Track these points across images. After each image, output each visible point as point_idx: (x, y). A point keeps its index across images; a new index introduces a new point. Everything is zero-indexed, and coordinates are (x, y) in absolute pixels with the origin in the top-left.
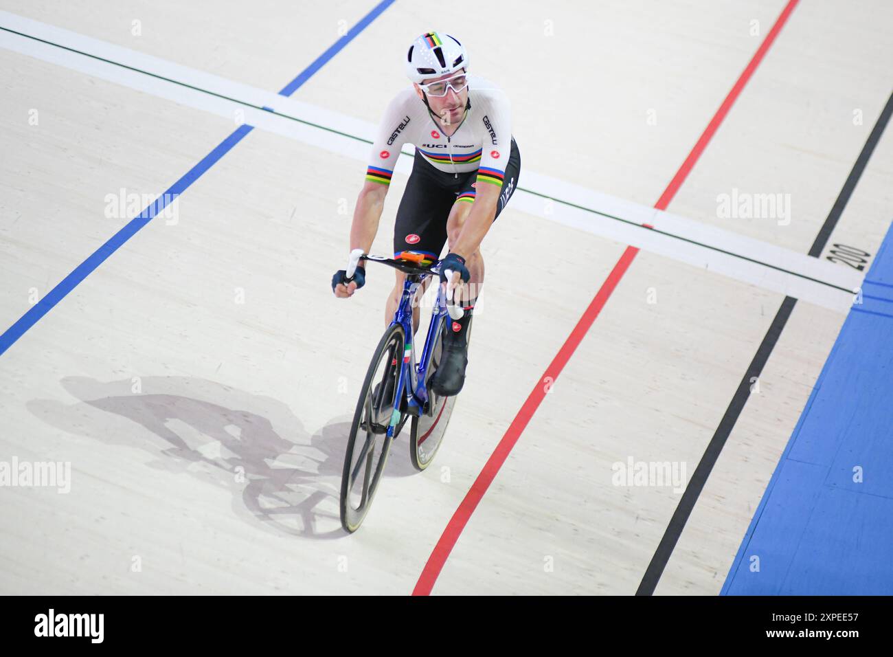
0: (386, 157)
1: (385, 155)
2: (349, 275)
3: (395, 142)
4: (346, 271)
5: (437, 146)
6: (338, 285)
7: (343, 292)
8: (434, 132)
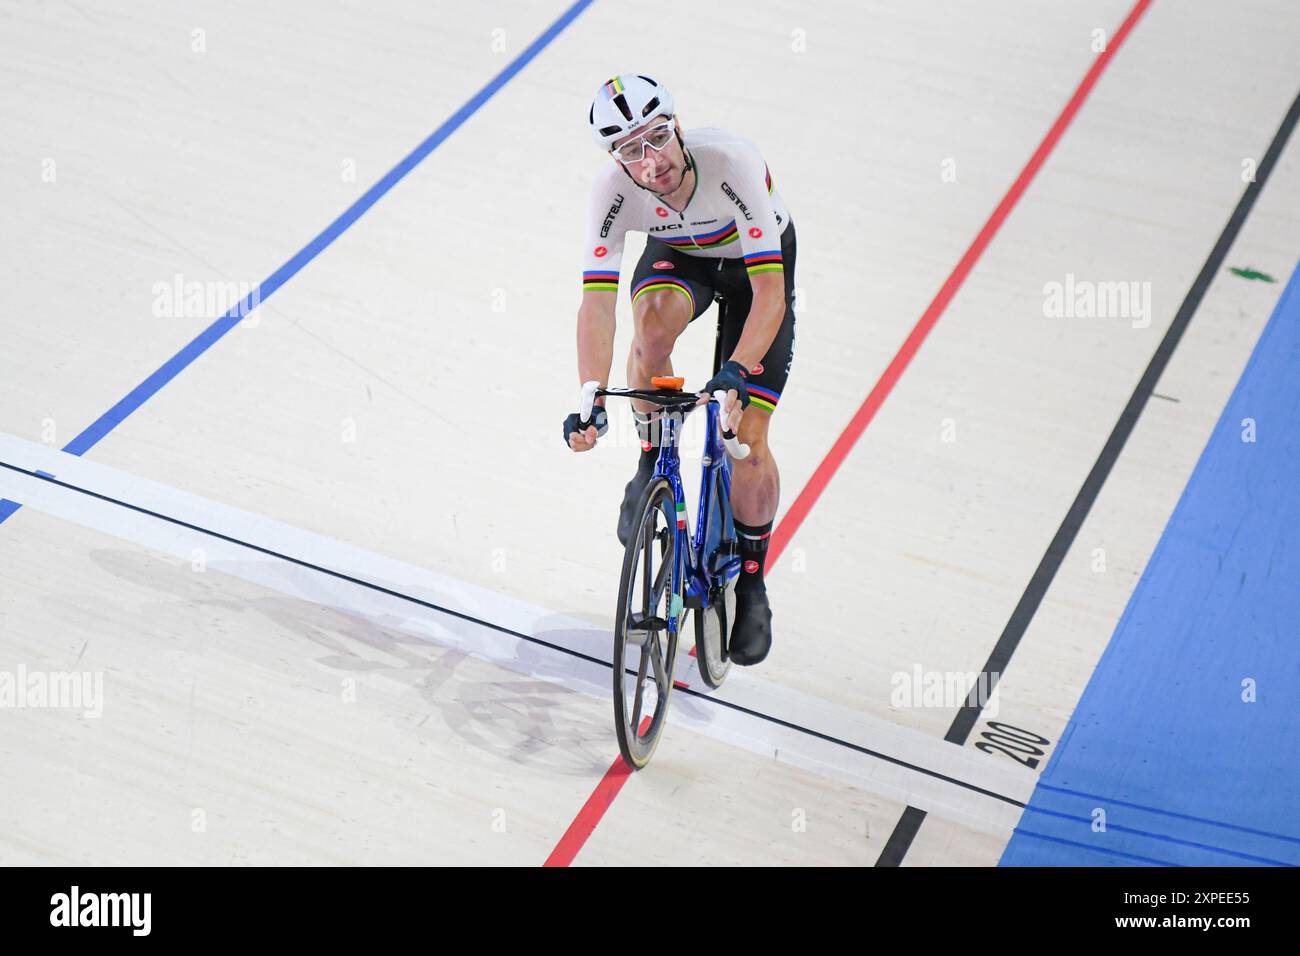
0: (602, 255)
1: (601, 252)
2: (584, 419)
3: (611, 232)
4: (579, 415)
5: (669, 227)
6: (572, 435)
7: (580, 443)
8: (659, 210)
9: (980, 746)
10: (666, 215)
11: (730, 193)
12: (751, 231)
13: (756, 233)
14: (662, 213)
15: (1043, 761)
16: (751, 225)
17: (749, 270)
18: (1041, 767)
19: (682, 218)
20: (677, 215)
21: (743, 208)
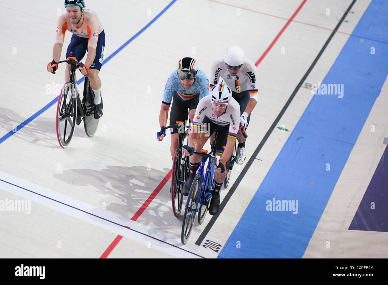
9: (204, 246)
10: (214, 116)
11: (232, 117)
12: (233, 128)
13: (234, 128)
14: (213, 115)
15: (220, 251)
16: (234, 126)
17: (228, 136)
18: (219, 252)
19: (217, 118)
20: (217, 117)
21: (233, 122)
